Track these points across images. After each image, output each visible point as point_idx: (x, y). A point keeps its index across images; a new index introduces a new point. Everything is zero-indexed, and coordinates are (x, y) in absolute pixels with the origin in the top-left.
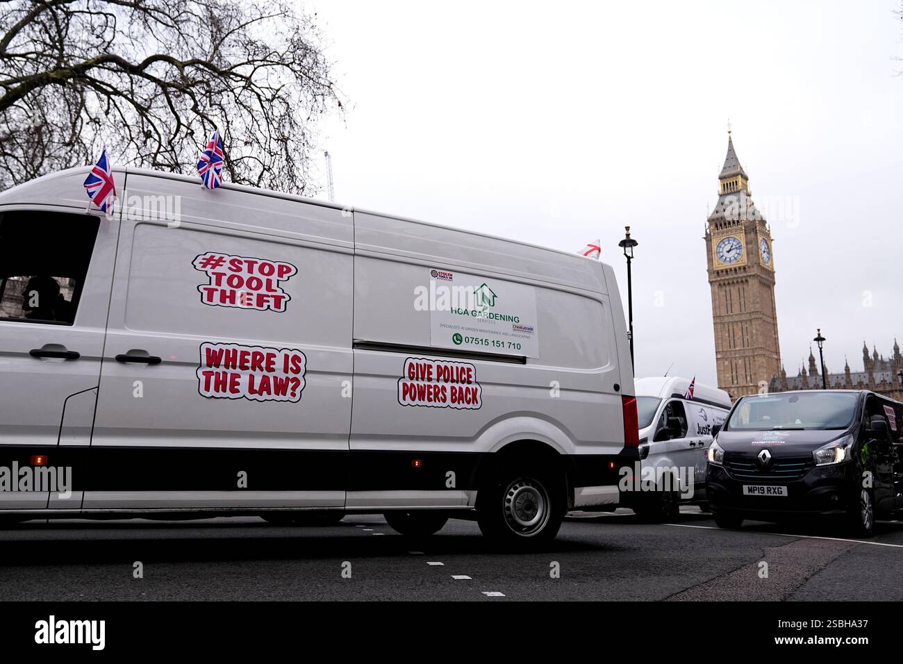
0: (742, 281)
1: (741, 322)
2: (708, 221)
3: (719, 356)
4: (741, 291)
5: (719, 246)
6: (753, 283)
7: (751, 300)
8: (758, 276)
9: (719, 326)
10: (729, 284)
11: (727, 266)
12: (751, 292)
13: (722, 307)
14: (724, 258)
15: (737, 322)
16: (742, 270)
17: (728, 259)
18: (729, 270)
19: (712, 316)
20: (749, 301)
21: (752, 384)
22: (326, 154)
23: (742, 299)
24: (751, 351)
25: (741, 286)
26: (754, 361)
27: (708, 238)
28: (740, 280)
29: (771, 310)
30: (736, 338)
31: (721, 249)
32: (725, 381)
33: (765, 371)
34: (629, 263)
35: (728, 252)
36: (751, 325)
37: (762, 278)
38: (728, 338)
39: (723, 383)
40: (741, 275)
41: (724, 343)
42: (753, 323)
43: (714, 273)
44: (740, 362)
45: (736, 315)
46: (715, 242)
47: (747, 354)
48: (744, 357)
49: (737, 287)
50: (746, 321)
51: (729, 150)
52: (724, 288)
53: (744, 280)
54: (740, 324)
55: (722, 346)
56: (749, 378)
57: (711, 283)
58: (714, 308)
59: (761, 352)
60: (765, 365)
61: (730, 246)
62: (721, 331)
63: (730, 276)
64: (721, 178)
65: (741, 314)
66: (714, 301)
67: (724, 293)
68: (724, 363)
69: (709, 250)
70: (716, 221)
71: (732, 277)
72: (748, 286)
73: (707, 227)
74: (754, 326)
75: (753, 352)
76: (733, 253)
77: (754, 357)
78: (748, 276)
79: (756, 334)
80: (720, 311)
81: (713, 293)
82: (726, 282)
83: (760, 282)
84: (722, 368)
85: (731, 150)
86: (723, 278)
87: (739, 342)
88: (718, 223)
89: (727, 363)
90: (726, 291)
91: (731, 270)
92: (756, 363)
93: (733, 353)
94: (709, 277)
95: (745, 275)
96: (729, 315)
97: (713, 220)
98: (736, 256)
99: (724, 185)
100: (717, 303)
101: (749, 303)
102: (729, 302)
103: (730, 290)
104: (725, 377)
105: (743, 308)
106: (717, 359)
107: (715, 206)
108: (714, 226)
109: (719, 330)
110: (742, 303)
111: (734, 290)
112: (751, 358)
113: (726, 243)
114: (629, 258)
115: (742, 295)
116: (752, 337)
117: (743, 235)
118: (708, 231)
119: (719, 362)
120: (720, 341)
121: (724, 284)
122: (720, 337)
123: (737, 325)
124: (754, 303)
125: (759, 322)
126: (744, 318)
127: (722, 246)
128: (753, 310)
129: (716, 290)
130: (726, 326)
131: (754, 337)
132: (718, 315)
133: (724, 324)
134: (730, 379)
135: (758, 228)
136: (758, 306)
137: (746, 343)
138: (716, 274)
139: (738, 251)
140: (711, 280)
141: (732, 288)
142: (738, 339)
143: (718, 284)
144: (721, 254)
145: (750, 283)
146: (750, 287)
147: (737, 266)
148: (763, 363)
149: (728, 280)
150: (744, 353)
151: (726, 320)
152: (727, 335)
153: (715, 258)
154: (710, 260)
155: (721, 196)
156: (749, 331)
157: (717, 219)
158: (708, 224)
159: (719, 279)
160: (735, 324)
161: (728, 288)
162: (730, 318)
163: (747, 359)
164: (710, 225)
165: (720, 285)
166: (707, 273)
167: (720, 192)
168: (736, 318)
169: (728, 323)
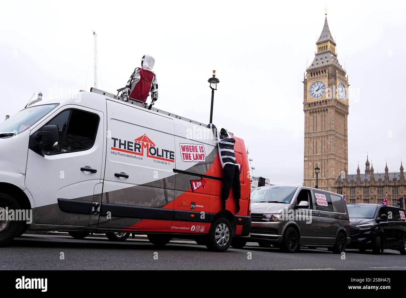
0: (324, 110)
1: (322, 137)
2: (306, 71)
3: (306, 159)
4: (323, 117)
5: (311, 87)
6: (331, 111)
7: (329, 123)
8: (335, 106)
9: (307, 139)
10: (316, 112)
11: (316, 100)
12: (329, 117)
13: (311, 127)
14: (314, 95)
15: (319, 137)
16: (324, 103)
17: (316, 96)
18: (316, 103)
19: (304, 133)
20: (328, 124)
21: (325, 178)
22: (94, 33)
23: (323, 122)
24: (326, 156)
25: (323, 113)
26: (328, 163)
27: (305, 82)
28: (322, 110)
29: (344, 131)
30: (317, 148)
31: (313, 89)
32: (308, 175)
33: (334, 169)
34: (213, 92)
35: (317, 91)
36: (328, 139)
37: (338, 108)
38: (312, 147)
39: (307, 177)
40: (323, 106)
41: (310, 151)
42: (329, 137)
43: (307, 105)
44: (319, 163)
45: (319, 132)
46: (309, 84)
47: (323, 158)
48: (322, 160)
49: (321, 113)
50: (325, 136)
51: (325, 26)
52: (312, 115)
53: (325, 109)
54: (321, 138)
55: (308, 153)
56: (323, 174)
57: (305, 111)
58: (306, 128)
59: (332, 157)
60: (334, 166)
61: (318, 86)
62: (309, 143)
63: (317, 107)
64: (318, 44)
65: (322, 132)
66: (306, 123)
67: (313, 118)
68: (308, 163)
69: (305, 90)
70: (311, 71)
71: (318, 107)
72: (327, 114)
73: (305, 75)
74: (329, 140)
75: (327, 157)
76: (320, 91)
77: (327, 160)
78: (328, 106)
79: (330, 145)
80: (309, 130)
81: (306, 117)
82: (314, 111)
83: (336, 111)
84: (307, 167)
85: (326, 26)
86: (312, 108)
87: (319, 150)
88: (313, 72)
89: (310, 164)
90: (314, 116)
91: (317, 103)
92: (329, 164)
93: (315, 157)
94: (304, 107)
95: (326, 106)
96: (315, 132)
97: (310, 70)
98: (321, 94)
99: (319, 48)
100: (308, 124)
101: (327, 125)
102: (315, 124)
103: (316, 116)
104: (308, 173)
105: (323, 128)
106: (305, 161)
107: (312, 62)
108: (310, 74)
109: (307, 142)
110: (323, 124)
111: (319, 116)
112: (326, 161)
113: (316, 85)
114: (213, 89)
115: (323, 119)
116: (327, 147)
117: (327, 80)
118: (306, 78)
119: (306, 163)
120: (307, 149)
121: (313, 112)
122: (307, 146)
123: (319, 139)
124: (330, 124)
125: (333, 137)
126: (323, 134)
127: (314, 87)
128: (329, 129)
129: (308, 116)
130: (312, 139)
131: (329, 147)
132: (307, 132)
133: (311, 138)
134: (312, 174)
135: (337, 76)
136: (333, 126)
137: (323, 150)
138: (308, 105)
139: (323, 90)
140: (305, 109)
141: (318, 115)
142: (319, 148)
143: (309, 112)
144: (312, 92)
145: (329, 111)
146: (329, 114)
147: (321, 100)
148: (333, 164)
149: (315, 109)
150: (322, 157)
151: (312, 135)
152: (312, 145)
153: (309, 95)
154: (305, 97)
155: (317, 55)
156: (326, 143)
157: (312, 70)
158: (306, 73)
159: (310, 108)
160: (318, 138)
161: (315, 115)
162: (315, 134)
163: (323, 161)
164: (308, 73)
165: (310, 112)
166: (303, 104)
167: (316, 53)
168: (319, 135)
169: (314, 137)
